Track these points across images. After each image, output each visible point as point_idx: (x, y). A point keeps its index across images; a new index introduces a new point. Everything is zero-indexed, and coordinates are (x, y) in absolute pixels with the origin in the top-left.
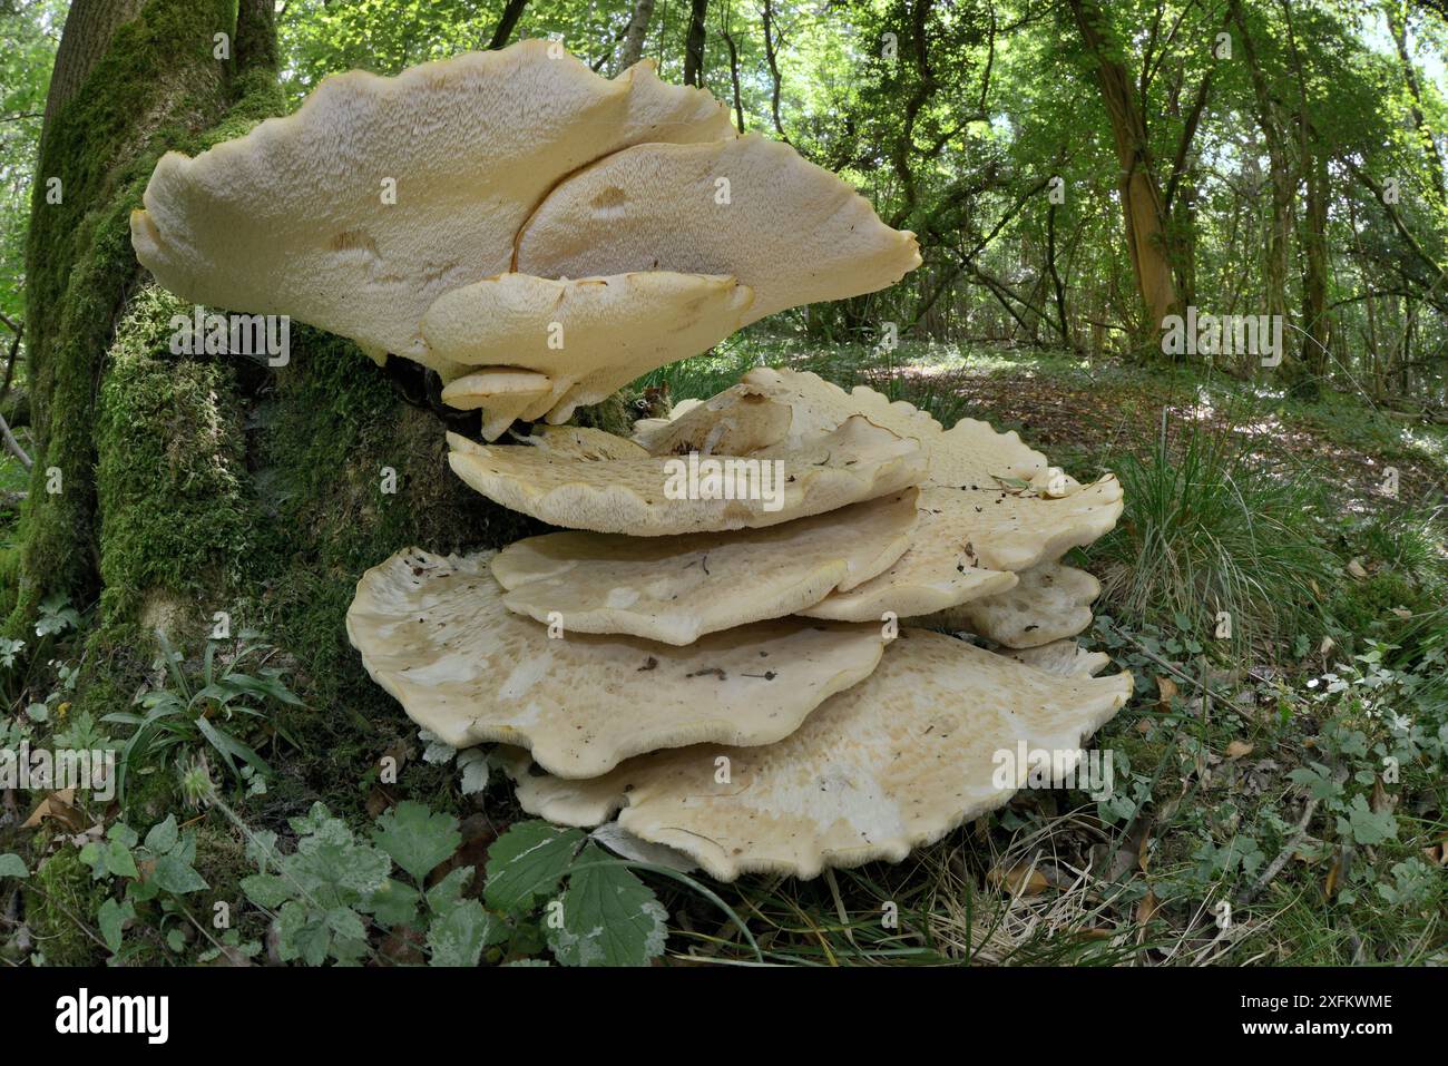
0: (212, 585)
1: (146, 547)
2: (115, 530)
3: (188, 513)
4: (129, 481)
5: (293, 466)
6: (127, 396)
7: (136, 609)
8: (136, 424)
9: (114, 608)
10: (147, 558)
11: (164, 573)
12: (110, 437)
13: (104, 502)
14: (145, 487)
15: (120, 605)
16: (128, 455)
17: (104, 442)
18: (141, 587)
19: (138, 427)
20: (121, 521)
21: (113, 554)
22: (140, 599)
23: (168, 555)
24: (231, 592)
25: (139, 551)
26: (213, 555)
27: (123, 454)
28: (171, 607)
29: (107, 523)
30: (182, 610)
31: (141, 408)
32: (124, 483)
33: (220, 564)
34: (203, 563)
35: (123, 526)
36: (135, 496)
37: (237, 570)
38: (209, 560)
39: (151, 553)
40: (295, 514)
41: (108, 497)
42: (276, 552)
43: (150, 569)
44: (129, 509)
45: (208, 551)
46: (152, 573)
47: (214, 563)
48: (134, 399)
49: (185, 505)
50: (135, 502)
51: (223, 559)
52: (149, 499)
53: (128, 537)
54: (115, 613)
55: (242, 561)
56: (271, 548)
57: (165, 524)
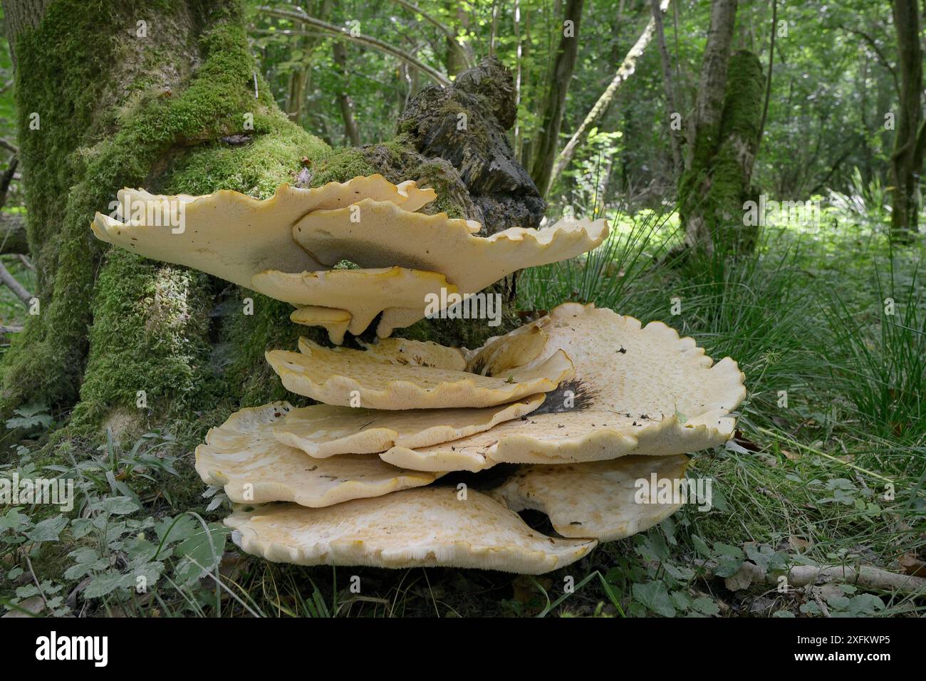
0: (162, 409)
1: (118, 380)
2: (97, 368)
3: (154, 364)
4: (114, 339)
5: (241, 343)
6: (118, 286)
7: (100, 417)
8: (123, 305)
9: (83, 415)
10: (117, 387)
11: (128, 397)
12: (103, 309)
13: (93, 349)
14: (126, 344)
15: (89, 413)
16: (115, 322)
17: (98, 312)
18: (109, 405)
19: (125, 307)
20: (103, 361)
21: (93, 382)
22: (106, 411)
23: (133, 387)
24: (174, 415)
25: (112, 383)
26: (166, 392)
27: (113, 321)
28: (128, 418)
29: (92, 362)
30: (135, 422)
31: (129, 295)
32: (110, 340)
33: (171, 397)
34: (158, 395)
35: (104, 365)
36: (118, 349)
37: (182, 402)
38: (163, 394)
39: (121, 384)
40: (235, 374)
41: (96, 346)
42: (215, 395)
43: (118, 393)
44: (110, 355)
45: (164, 388)
46: (119, 397)
47: (166, 395)
48: (124, 289)
49: (153, 359)
50: (116, 352)
51: (174, 394)
52: (127, 352)
53: (106, 372)
54: (83, 418)
55: (187, 397)
56: (212, 393)
57: (136, 368)
